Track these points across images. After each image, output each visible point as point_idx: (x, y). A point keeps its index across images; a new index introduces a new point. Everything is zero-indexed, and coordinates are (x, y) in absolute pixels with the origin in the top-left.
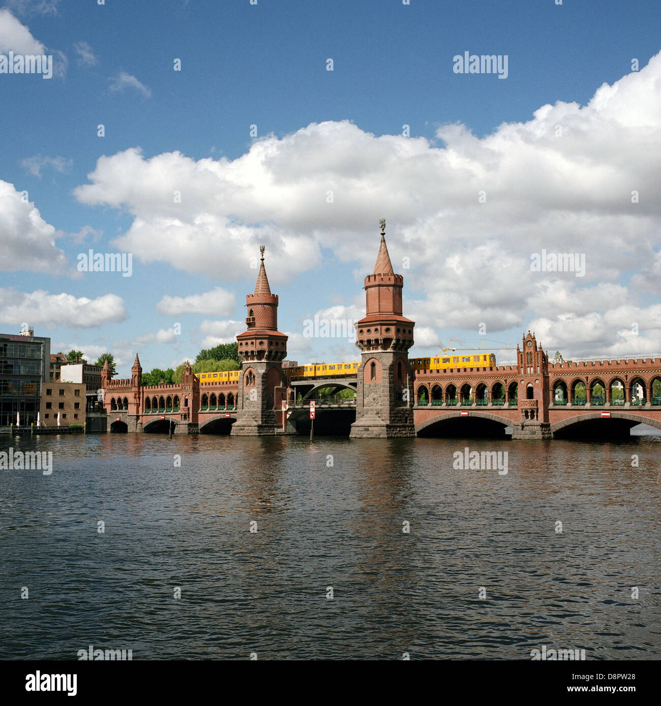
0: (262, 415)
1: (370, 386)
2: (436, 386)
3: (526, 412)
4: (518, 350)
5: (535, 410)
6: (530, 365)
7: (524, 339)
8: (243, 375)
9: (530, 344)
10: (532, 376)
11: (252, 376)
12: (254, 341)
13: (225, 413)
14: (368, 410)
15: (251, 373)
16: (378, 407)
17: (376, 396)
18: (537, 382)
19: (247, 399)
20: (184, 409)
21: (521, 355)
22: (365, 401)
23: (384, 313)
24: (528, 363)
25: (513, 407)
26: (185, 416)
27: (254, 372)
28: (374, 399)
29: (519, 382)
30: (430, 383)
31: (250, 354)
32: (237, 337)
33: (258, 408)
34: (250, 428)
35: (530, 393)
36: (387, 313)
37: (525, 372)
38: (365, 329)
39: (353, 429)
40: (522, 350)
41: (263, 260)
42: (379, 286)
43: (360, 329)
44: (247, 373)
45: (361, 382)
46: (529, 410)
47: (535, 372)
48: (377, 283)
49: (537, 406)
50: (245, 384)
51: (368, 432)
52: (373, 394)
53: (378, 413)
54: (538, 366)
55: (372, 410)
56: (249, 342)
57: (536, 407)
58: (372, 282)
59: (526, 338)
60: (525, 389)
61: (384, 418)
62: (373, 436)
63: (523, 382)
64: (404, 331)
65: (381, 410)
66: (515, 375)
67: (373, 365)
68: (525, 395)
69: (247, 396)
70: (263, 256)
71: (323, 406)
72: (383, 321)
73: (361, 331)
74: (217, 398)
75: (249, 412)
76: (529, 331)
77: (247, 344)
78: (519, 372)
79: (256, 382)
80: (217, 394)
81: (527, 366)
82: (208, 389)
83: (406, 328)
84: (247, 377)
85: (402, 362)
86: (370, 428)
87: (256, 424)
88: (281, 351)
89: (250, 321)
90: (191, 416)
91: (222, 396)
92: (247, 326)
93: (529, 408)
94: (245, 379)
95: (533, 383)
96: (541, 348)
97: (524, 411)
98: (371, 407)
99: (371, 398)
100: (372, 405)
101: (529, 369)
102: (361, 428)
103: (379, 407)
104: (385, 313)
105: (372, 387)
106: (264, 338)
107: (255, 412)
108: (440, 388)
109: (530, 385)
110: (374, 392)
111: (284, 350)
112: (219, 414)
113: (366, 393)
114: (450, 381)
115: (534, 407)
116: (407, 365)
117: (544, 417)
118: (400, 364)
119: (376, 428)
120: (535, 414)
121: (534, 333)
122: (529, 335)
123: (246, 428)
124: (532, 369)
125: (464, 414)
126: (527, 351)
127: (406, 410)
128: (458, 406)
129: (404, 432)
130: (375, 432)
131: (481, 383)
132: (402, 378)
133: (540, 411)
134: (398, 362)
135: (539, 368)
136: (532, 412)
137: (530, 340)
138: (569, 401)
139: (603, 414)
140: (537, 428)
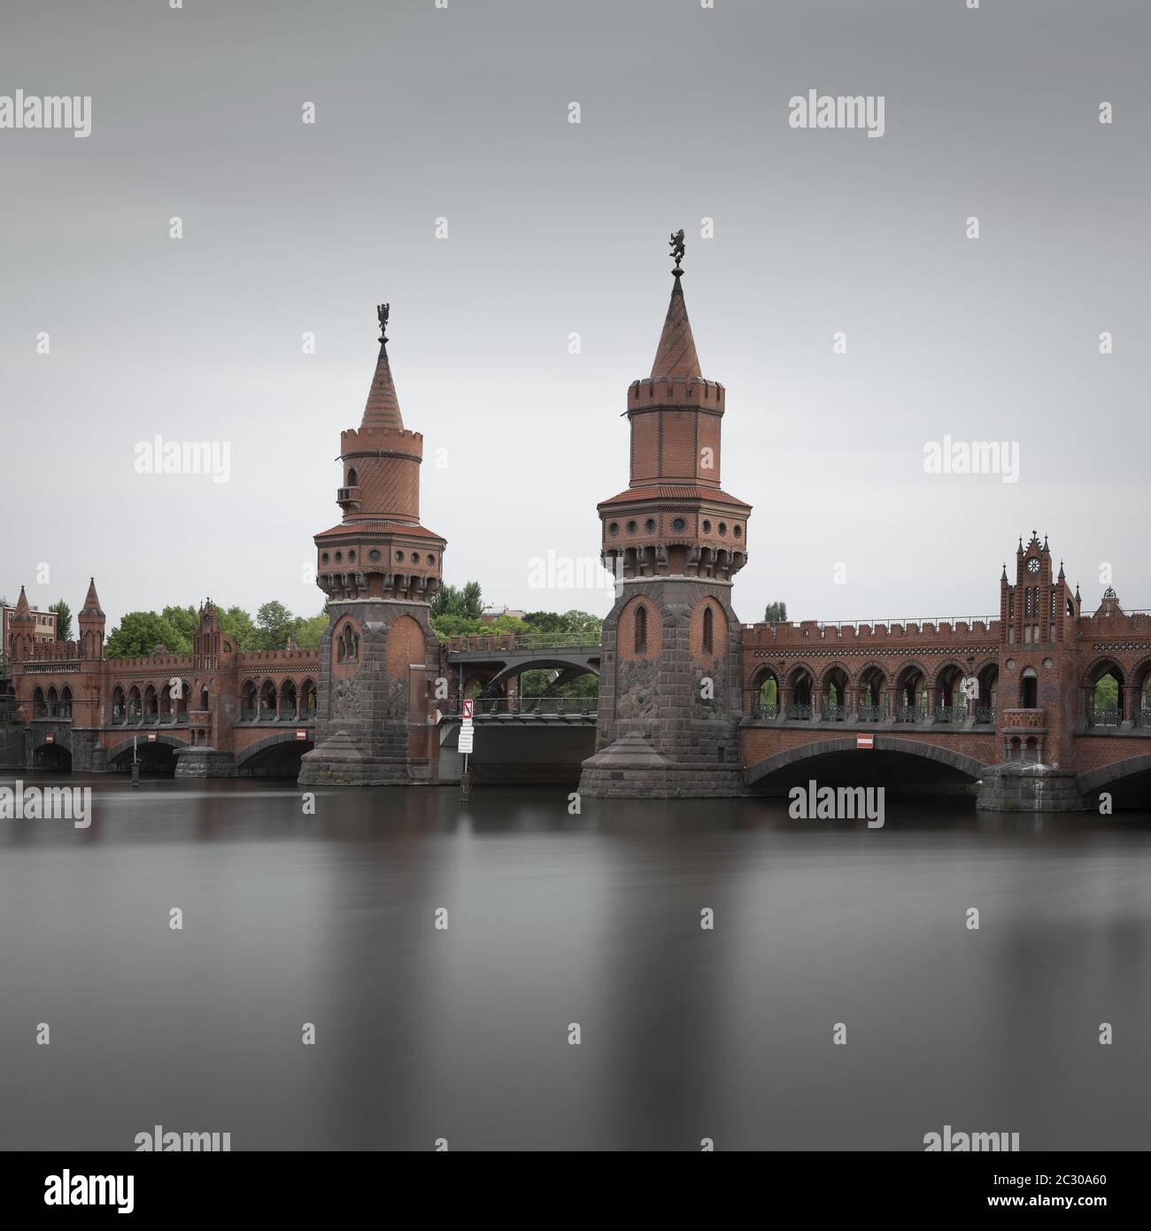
0: (374, 734)
1: (632, 666)
2: (799, 670)
3: (1016, 741)
4: (1004, 580)
5: (1041, 738)
6: (1032, 621)
7: (1020, 553)
8: (331, 635)
9: (1034, 565)
10: (1035, 646)
11: (353, 637)
12: (355, 548)
13: (296, 728)
14: (626, 728)
15: (348, 628)
16: (650, 720)
17: (644, 693)
18: (1048, 665)
19: (340, 694)
20: (197, 716)
21: (1011, 595)
22: (620, 705)
23: (671, 481)
24: (1027, 615)
25: (983, 728)
26: (201, 732)
27: (356, 628)
28: (641, 700)
29: (1001, 663)
30: (783, 663)
31: (345, 581)
32: (316, 538)
33: (364, 716)
34: (344, 766)
35: (1028, 690)
36: (680, 481)
37: (1020, 639)
38: (623, 522)
39: (585, 773)
40: (1013, 581)
42: (661, 408)
43: (609, 521)
44: (340, 629)
45: (610, 658)
46: (1021, 737)
47: (1044, 638)
48: (656, 401)
49: (1045, 724)
50: (335, 657)
51: (623, 782)
52: (638, 687)
53: (648, 737)
54: (1052, 624)
55: (635, 727)
56: (345, 550)
57: (1042, 730)
58: (645, 401)
59: (1025, 549)
60: (1016, 683)
61: (662, 749)
62: (634, 793)
63: (1012, 665)
64: (722, 527)
65: (657, 728)
66: (994, 644)
67: (641, 612)
68: (1015, 697)
69: (339, 687)
70: (383, 330)
71: (502, 716)
72: (668, 499)
73: (614, 527)
74: (279, 692)
75: (344, 726)
76: (1034, 532)
77: (339, 555)
78: (1004, 640)
79: (361, 652)
80: (278, 680)
81: (1024, 622)
82: (256, 668)
83: (726, 522)
84: (341, 638)
85: (714, 606)
86: (626, 774)
87: (357, 755)
88: (427, 576)
89: (347, 497)
90: (215, 734)
91: (288, 684)
92: (341, 511)
93: (1023, 729)
94: (336, 644)
95: (1037, 666)
96: (1062, 577)
97: (1009, 737)
98: (633, 721)
99: (634, 697)
100: (636, 716)
101: (1028, 631)
102: (601, 774)
103: (652, 721)
104: (675, 481)
105: (636, 670)
107: (358, 726)
108: (808, 674)
109: (1029, 673)
110: (642, 683)
111: (435, 575)
112: (282, 732)
113: (624, 683)
114: (832, 659)
115: (1037, 729)
116: (729, 616)
117: (1060, 755)
118: (708, 612)
119: (642, 774)
120: (1039, 747)
121: (1046, 538)
122: (1034, 543)
123: (333, 765)
124: (1037, 630)
125: (865, 742)
126: (1026, 584)
127: (720, 729)
128: (851, 722)
129: (713, 784)
130: (637, 783)
131: (908, 664)
132: (714, 648)
133: (1051, 738)
134: (702, 608)
135: (1053, 629)
136: (1032, 742)
137: (1034, 556)
138: (1128, 717)
140: (1040, 784)
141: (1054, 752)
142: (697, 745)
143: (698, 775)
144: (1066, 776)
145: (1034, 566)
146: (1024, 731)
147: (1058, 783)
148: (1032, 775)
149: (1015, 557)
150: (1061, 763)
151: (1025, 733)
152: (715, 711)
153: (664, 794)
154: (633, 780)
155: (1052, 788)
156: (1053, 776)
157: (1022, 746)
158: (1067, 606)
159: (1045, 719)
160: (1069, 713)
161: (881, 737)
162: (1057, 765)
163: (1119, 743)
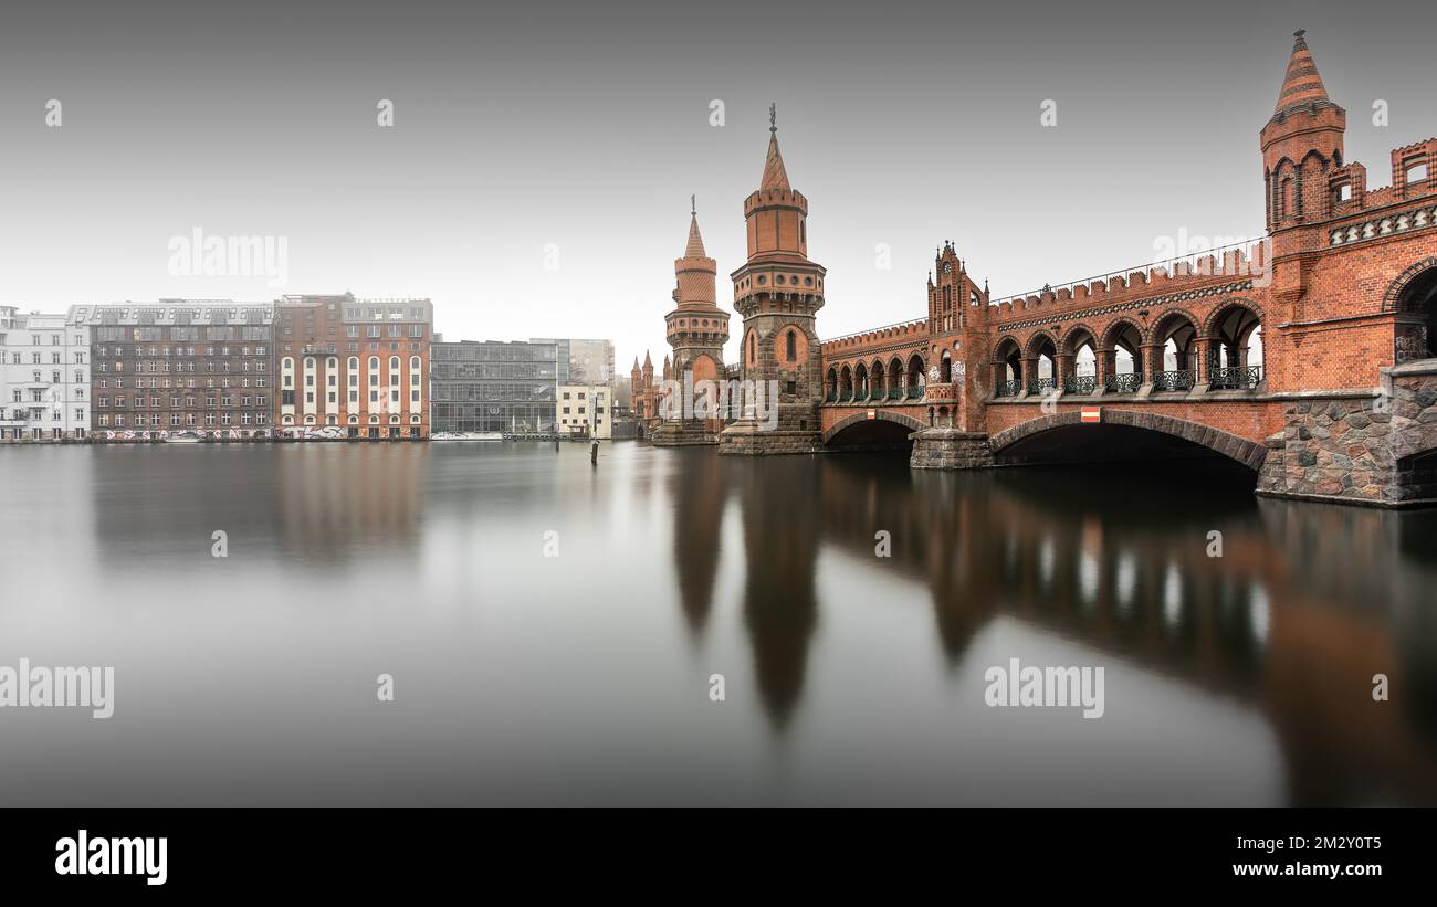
5: (951, 408)
6: (947, 314)
7: (938, 259)
9: (948, 266)
10: (950, 333)
12: (675, 320)
18: (958, 346)
21: (934, 294)
23: (763, 254)
24: (945, 309)
25: (911, 402)
27: (681, 361)
29: (931, 350)
30: (839, 364)
31: (673, 338)
35: (945, 369)
36: (768, 253)
37: (941, 329)
38: (739, 284)
40: (935, 285)
41: (694, 214)
44: (676, 363)
46: (936, 406)
47: (954, 326)
48: (762, 205)
49: (954, 395)
54: (960, 314)
56: (672, 322)
57: (951, 400)
59: (941, 256)
60: (938, 363)
63: (936, 350)
67: (753, 338)
68: (937, 375)
70: (694, 204)
76: (947, 242)
77: (671, 325)
78: (933, 331)
81: (943, 315)
85: (796, 330)
89: (677, 294)
92: (674, 302)
95: (951, 349)
101: (945, 321)
104: (765, 254)
105: (751, 374)
106: (685, 316)
109: (947, 355)
114: (859, 359)
115: (949, 400)
116: (810, 336)
117: (968, 421)
118: (791, 335)
119: (741, 439)
120: (950, 415)
121: (954, 243)
122: (947, 248)
123: (664, 435)
124: (951, 320)
125: (871, 414)
126: (943, 284)
127: (803, 409)
128: (867, 401)
129: (795, 444)
130: (739, 445)
131: (894, 357)
132: (798, 356)
133: (961, 407)
134: (785, 331)
135: (961, 317)
136: (944, 410)
137: (948, 262)
138: (1025, 386)
139: (1084, 414)
140: (945, 445)
141: (963, 418)
142: (781, 420)
143: (784, 438)
144: (975, 439)
145: (949, 269)
146: (936, 402)
147: (964, 445)
148: (939, 439)
149: (935, 262)
150: (968, 428)
151: (938, 404)
152: (800, 398)
153: (751, 451)
154: (736, 443)
155: (956, 449)
156: (958, 438)
157: (936, 414)
158: (973, 297)
159: (955, 392)
160: (978, 385)
161: (880, 410)
162: (964, 429)
163: (1017, 409)
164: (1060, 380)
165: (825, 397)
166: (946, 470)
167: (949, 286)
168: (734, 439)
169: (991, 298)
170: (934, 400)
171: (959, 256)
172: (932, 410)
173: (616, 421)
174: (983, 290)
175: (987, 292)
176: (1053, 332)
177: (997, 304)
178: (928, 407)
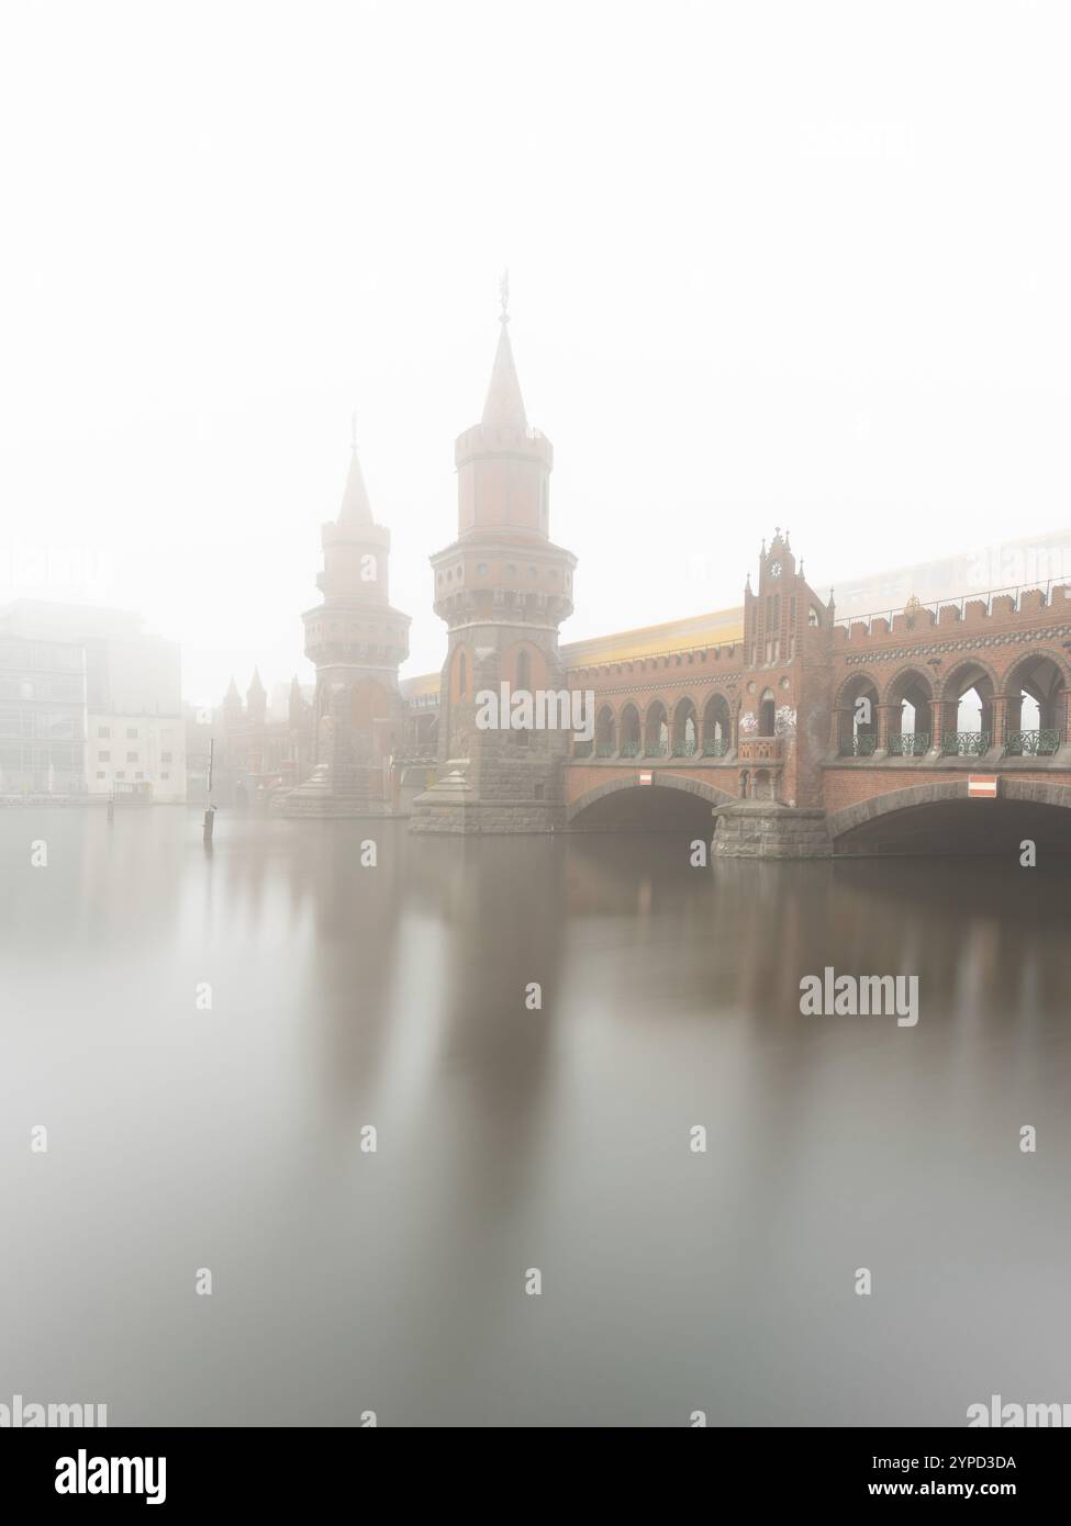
1: (459, 709)
3: (748, 775)
5: (773, 771)
6: (772, 635)
7: (763, 556)
9: (776, 568)
10: (773, 665)
14: (452, 768)
16: (467, 760)
18: (787, 685)
21: (754, 607)
23: (484, 529)
24: (768, 629)
29: (744, 687)
33: (330, 761)
35: (767, 715)
37: (761, 658)
40: (756, 592)
45: (445, 702)
46: (751, 770)
47: (782, 653)
49: (778, 755)
53: (464, 775)
54: (792, 637)
57: (774, 761)
60: (756, 707)
63: (753, 688)
65: (470, 768)
67: (462, 661)
68: (754, 724)
76: (778, 530)
78: (749, 659)
81: (765, 637)
85: (531, 650)
93: (754, 761)
95: (775, 687)
96: (801, 576)
98: (457, 761)
99: (459, 738)
100: (460, 756)
101: (769, 647)
104: (488, 529)
105: (461, 713)
106: (338, 616)
109: (768, 696)
113: (453, 725)
114: (628, 696)
115: (771, 760)
117: (797, 791)
118: (523, 656)
119: (446, 810)
120: (771, 782)
121: (788, 533)
122: (778, 540)
124: (778, 644)
125: (646, 778)
126: (768, 592)
127: (538, 768)
128: (639, 759)
129: (526, 820)
130: (442, 819)
131: (683, 696)
133: (787, 772)
134: (516, 652)
135: (793, 642)
136: (763, 775)
137: (778, 559)
138: (882, 743)
139: (973, 786)
140: (766, 825)
141: (789, 786)
142: (507, 783)
143: (508, 812)
144: (808, 817)
145: (778, 572)
146: (752, 762)
147: (791, 825)
148: (755, 815)
149: (758, 561)
150: (797, 802)
151: (754, 766)
152: (534, 751)
153: (460, 829)
154: (438, 816)
155: (782, 830)
156: (783, 816)
157: (753, 781)
158: (812, 613)
159: (780, 749)
160: (813, 741)
161: (659, 773)
162: (792, 802)
163: (870, 776)
164: (937, 737)
165: (572, 750)
166: (766, 859)
167: (777, 596)
168: (435, 810)
169: (838, 614)
170: (750, 760)
171: (795, 552)
172: (745, 774)
173: (194, 776)
174: (826, 605)
175: (832, 606)
176: (930, 667)
177: (846, 624)
178: (740, 770)
